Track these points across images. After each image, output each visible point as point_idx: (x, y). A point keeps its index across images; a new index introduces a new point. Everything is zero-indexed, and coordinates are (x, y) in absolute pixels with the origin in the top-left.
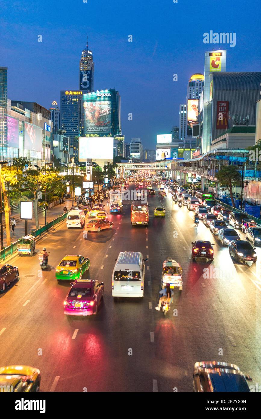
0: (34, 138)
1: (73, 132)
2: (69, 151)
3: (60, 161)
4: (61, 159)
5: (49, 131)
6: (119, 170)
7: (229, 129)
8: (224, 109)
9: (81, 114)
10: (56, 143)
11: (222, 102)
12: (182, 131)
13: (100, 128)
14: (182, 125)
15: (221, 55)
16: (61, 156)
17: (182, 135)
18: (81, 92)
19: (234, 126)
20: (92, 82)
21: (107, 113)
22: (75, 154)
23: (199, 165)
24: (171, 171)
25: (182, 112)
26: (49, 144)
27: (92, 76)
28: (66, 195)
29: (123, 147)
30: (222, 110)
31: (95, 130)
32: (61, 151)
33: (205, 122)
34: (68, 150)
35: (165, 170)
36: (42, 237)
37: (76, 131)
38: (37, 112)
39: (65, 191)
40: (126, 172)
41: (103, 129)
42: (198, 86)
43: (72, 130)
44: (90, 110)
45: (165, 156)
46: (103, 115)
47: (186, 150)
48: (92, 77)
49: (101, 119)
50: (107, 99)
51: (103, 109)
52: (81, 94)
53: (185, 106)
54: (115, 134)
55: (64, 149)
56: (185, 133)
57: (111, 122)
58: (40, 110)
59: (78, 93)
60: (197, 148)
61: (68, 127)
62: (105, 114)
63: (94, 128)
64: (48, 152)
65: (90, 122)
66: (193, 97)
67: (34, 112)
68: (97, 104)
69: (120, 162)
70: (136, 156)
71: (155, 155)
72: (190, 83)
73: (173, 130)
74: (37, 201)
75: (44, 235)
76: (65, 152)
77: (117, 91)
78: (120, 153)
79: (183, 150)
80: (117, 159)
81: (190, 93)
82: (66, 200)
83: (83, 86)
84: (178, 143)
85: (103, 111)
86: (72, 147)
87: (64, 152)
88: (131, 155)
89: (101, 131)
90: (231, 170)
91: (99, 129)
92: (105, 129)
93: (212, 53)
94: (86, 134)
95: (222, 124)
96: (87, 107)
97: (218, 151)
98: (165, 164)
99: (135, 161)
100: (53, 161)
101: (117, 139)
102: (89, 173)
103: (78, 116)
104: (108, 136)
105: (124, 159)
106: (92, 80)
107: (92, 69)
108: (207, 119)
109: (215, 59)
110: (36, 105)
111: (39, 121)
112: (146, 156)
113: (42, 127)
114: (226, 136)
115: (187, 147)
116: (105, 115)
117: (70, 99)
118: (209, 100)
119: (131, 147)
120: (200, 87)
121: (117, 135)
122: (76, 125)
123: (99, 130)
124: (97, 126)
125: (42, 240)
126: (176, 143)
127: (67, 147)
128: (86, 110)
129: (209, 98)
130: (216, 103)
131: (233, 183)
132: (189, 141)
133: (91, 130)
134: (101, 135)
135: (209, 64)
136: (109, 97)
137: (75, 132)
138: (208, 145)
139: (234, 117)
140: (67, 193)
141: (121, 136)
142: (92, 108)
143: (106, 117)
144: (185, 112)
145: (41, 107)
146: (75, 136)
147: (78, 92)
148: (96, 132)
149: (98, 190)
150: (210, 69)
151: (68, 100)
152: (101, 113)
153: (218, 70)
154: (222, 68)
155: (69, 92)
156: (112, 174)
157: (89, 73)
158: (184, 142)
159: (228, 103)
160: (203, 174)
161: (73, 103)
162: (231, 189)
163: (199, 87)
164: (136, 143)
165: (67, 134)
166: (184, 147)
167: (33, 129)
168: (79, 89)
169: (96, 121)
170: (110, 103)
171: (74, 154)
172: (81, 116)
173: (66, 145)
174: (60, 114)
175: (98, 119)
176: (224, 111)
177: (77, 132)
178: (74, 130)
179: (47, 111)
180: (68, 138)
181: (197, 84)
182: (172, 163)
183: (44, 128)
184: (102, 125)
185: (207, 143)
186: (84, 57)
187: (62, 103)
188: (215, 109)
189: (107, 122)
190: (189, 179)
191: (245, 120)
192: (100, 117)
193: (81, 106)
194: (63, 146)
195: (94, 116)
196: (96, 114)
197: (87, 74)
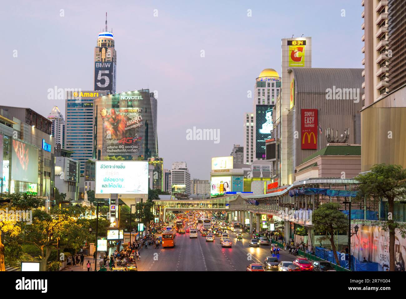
0: (26, 162)
1: (84, 153)
2: (79, 182)
3: (65, 198)
4: (65, 195)
5: (49, 151)
6: (158, 210)
7: (321, 149)
8: (312, 120)
9: (97, 126)
10: (58, 170)
11: (308, 110)
12: (248, 152)
13: (126, 147)
16: (65, 189)
17: (248, 158)
18: (98, 93)
19: (328, 145)
20: (113, 79)
21: (137, 125)
22: (88, 187)
23: (281, 202)
24: (236, 212)
25: (247, 124)
26: (49, 171)
27: (113, 70)
30: (308, 122)
31: (118, 150)
32: (65, 182)
33: (284, 139)
34: (77, 180)
35: (226, 210)
38: (31, 123)
41: (131, 149)
42: (269, 87)
45: (224, 189)
46: (131, 127)
47: (254, 179)
48: (113, 72)
49: (128, 134)
50: (136, 103)
51: (130, 119)
52: (98, 96)
53: (252, 115)
54: (150, 156)
56: (252, 155)
58: (36, 120)
62: (135, 126)
63: (116, 147)
64: (47, 183)
67: (27, 122)
68: (122, 112)
69: (157, 198)
70: (180, 189)
71: (210, 187)
72: (258, 81)
73: (235, 150)
74: (46, 260)
77: (151, 93)
78: (156, 185)
79: (250, 180)
80: (154, 194)
81: (259, 97)
83: (99, 84)
84: (242, 169)
85: (131, 122)
87: (71, 183)
88: (172, 187)
89: (128, 152)
91: (125, 148)
92: (134, 149)
93: (292, 41)
94: (105, 156)
95: (309, 142)
96: (106, 116)
97: (309, 182)
98: (225, 201)
99: (179, 197)
100: (54, 198)
101: (153, 164)
102: (114, 216)
103: (93, 128)
104: (138, 159)
105: (164, 193)
106: (113, 75)
107: (114, 60)
108: (287, 134)
110: (30, 112)
111: (34, 136)
112: (195, 189)
113: (38, 146)
114: (319, 160)
116: (134, 128)
118: (289, 107)
119: (172, 175)
120: (273, 88)
121: (153, 157)
123: (126, 151)
124: (121, 144)
126: (240, 169)
127: (75, 176)
129: (290, 104)
130: (300, 111)
131: (335, 229)
133: (112, 151)
135: (288, 56)
136: (139, 100)
137: (88, 153)
143: (136, 130)
144: (252, 124)
147: (92, 94)
148: (120, 152)
153: (301, 65)
156: (147, 218)
158: (252, 168)
159: (316, 112)
162: (332, 237)
163: (271, 88)
164: (180, 169)
165: (77, 156)
166: (252, 176)
167: (25, 149)
168: (94, 89)
169: (121, 137)
170: (141, 110)
171: (86, 187)
172: (97, 128)
173: (73, 172)
174: (63, 125)
176: (312, 124)
178: (86, 151)
179: (46, 122)
180: (77, 161)
181: (269, 84)
183: (42, 148)
184: (129, 143)
185: (288, 170)
186: (101, 42)
187: (68, 110)
188: (298, 120)
189: (136, 138)
190: (264, 223)
191: (343, 137)
192: (127, 131)
193: (97, 114)
194: (68, 175)
195: (118, 130)
196: (120, 126)
197: (106, 67)
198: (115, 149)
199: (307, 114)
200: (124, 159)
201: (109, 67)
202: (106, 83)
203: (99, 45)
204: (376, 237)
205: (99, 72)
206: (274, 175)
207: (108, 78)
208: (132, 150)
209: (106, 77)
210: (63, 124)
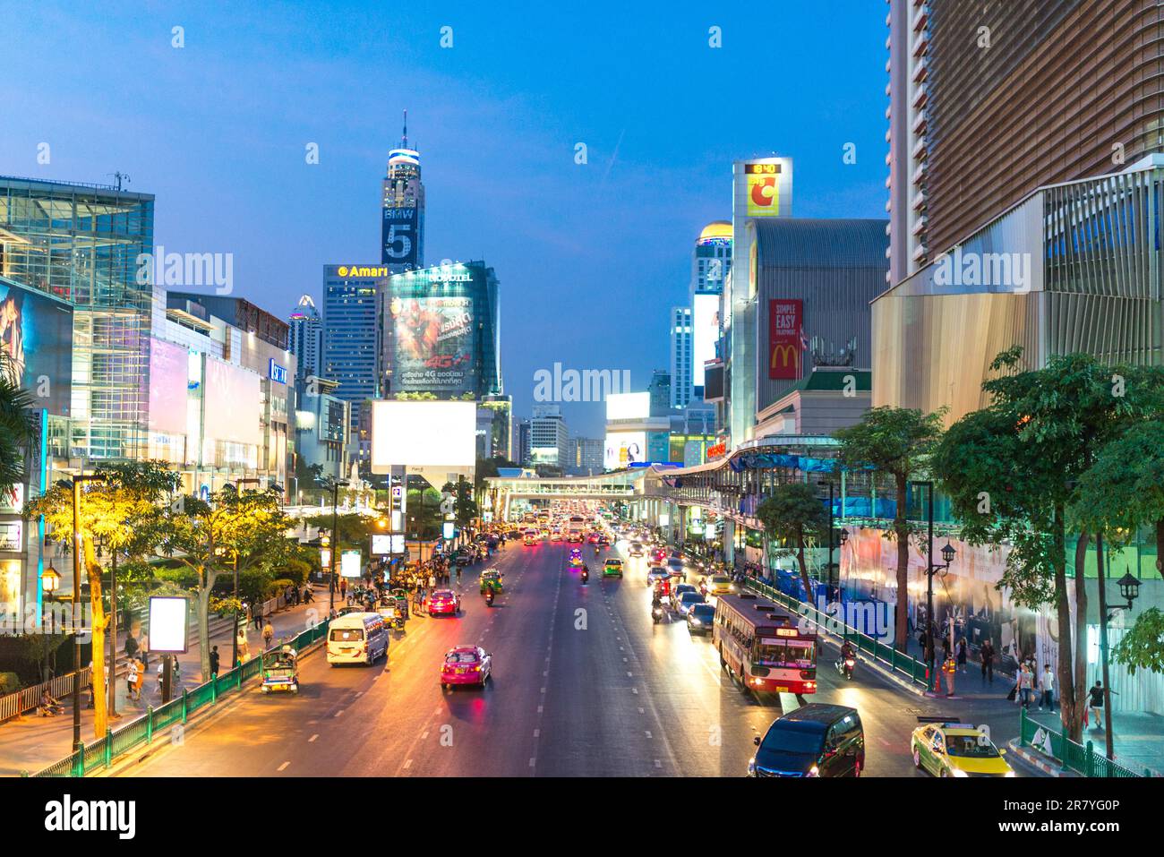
0: (235, 403)
1: (359, 387)
2: (348, 442)
3: (319, 474)
4: (321, 467)
5: (283, 382)
6: (493, 497)
7: (802, 378)
8: (790, 321)
9: (382, 333)
10: (306, 419)
11: (784, 302)
12: (679, 384)
13: (440, 374)
14: (679, 366)
15: (778, 169)
16: (320, 456)
17: (679, 396)
18: (386, 269)
19: (814, 369)
20: (418, 241)
21: (461, 332)
22: (365, 452)
23: (718, 481)
24: (646, 501)
25: (679, 329)
26: (284, 421)
27: (419, 224)
28: (320, 575)
29: (507, 429)
30: (783, 325)
31: (424, 381)
32: (321, 442)
33: (739, 359)
34: (345, 439)
35: (629, 499)
36: (221, 709)
37: (370, 384)
38: (247, 326)
39: (315, 563)
40: (514, 505)
41: (448, 378)
42: (722, 256)
43: (356, 381)
44: (410, 321)
45: (631, 457)
46: (450, 335)
47: (691, 438)
48: (419, 227)
49: (443, 349)
50: (459, 289)
51: (448, 320)
52: (386, 274)
53: (687, 312)
54: (486, 393)
55: (331, 436)
56: (687, 390)
57: (471, 358)
58: (258, 321)
59: (374, 273)
60: (719, 432)
61: (344, 370)
62: (456, 333)
63: (421, 375)
64: (280, 446)
65: (410, 356)
66: (710, 288)
67: (238, 325)
68: (431, 305)
69: (496, 475)
70: (546, 457)
71: (603, 453)
72: (699, 246)
73: (656, 381)
74: (206, 595)
75: (228, 701)
76: (334, 446)
77: (489, 269)
78: (498, 448)
79: (682, 438)
80: (489, 466)
81: (702, 277)
82: (318, 591)
83: (391, 252)
84: (668, 419)
85: (448, 326)
86: (355, 432)
87: (332, 445)
88: (532, 453)
89: (443, 384)
90: (800, 497)
91: (436, 377)
92: (455, 378)
93: (753, 165)
94: (399, 392)
95: (785, 364)
96: (400, 313)
97: (765, 443)
98: (628, 481)
99: (545, 471)
100: (294, 473)
101: (491, 408)
102: (398, 508)
103: (375, 338)
104: (462, 398)
105: (511, 465)
106: (419, 235)
107: (419, 205)
108: (743, 349)
109: (762, 183)
110: (244, 305)
111: (254, 353)
112: (579, 457)
113: (260, 372)
114: (795, 398)
115: (695, 430)
116: (454, 338)
117: (353, 289)
118: (747, 294)
119: (532, 429)
120: (728, 259)
121: (491, 394)
122: (369, 364)
123: (438, 381)
124: (429, 369)
125: (216, 718)
126: (663, 418)
127: (341, 431)
128: (399, 320)
129: (748, 290)
130: (767, 304)
131: (808, 534)
132: (700, 414)
133: (413, 381)
134: (444, 395)
135: (746, 195)
136: (465, 284)
137: (365, 387)
138: (749, 424)
139: (814, 345)
140: (321, 569)
141: (501, 399)
142: (415, 315)
143: (458, 341)
144: (687, 330)
145: (258, 310)
146: (365, 398)
147: (374, 270)
148: (428, 385)
149: (420, 561)
150: (749, 208)
151: (346, 293)
152: (443, 331)
153: (771, 211)
154: (781, 206)
155: (349, 268)
156: (467, 511)
157: (411, 216)
158: (687, 416)
159: (799, 306)
160: (729, 508)
161: (360, 302)
162: (802, 552)
163: (725, 258)
164: (547, 418)
165: (344, 393)
166: (686, 431)
167: (231, 379)
168: (379, 261)
169: (429, 355)
170: (469, 303)
171: (361, 452)
172: (382, 338)
173: (336, 423)
174: (321, 332)
175: (435, 349)
176: (790, 328)
177: (372, 387)
178: (362, 381)
179: (277, 324)
180: (345, 402)
181: (720, 252)
182: (647, 477)
183: (267, 375)
184: (446, 366)
185: (745, 420)
186: (394, 169)
187: (329, 301)
188: (763, 320)
189: (459, 357)
190: (695, 523)
191: (846, 353)
192: (441, 343)
193: (383, 310)
194: (327, 428)
195: (422, 341)
196: (428, 333)
197: (405, 217)
198: (417, 378)
199: (781, 309)
200: (436, 397)
201: (411, 217)
202: (404, 250)
203: (391, 175)
204: (886, 552)
205: (390, 227)
206: (720, 429)
207: (408, 239)
208: (451, 379)
209: (404, 237)
210: (319, 330)
